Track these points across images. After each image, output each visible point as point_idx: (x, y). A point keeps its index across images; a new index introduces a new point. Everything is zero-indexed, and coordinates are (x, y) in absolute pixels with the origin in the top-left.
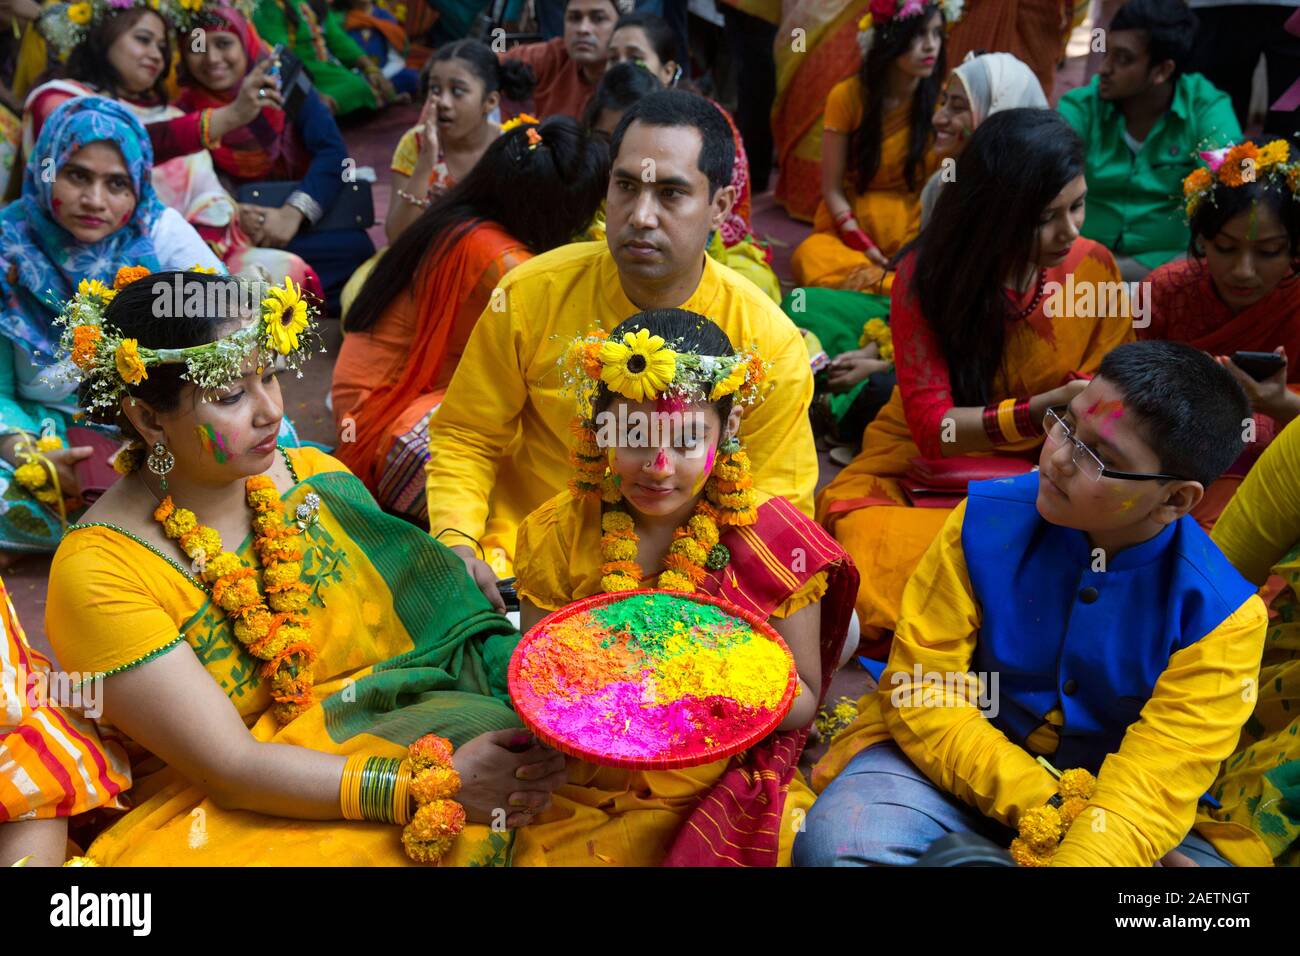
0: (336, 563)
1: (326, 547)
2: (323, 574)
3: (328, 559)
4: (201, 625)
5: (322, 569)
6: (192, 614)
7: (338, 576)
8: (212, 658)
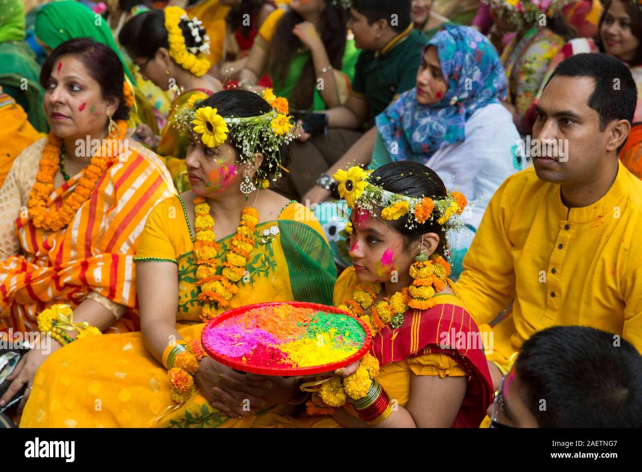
0: (269, 267)
1: (268, 257)
2: (260, 269)
3: (267, 263)
4: (185, 260)
5: (262, 267)
6: (183, 253)
7: (267, 275)
8: (185, 279)
